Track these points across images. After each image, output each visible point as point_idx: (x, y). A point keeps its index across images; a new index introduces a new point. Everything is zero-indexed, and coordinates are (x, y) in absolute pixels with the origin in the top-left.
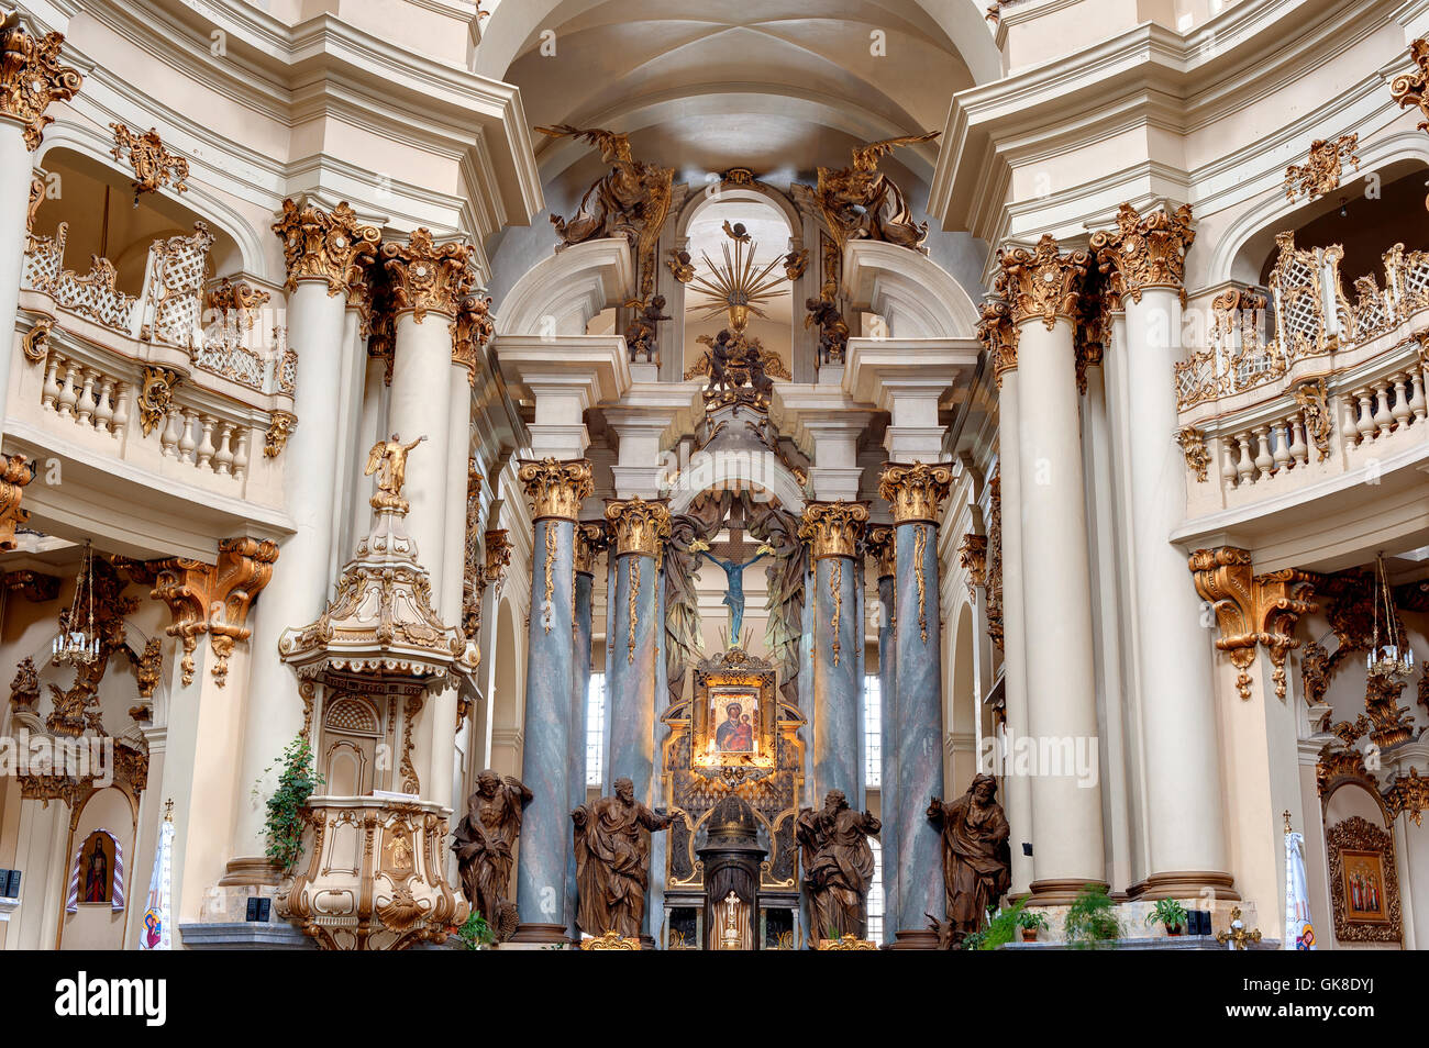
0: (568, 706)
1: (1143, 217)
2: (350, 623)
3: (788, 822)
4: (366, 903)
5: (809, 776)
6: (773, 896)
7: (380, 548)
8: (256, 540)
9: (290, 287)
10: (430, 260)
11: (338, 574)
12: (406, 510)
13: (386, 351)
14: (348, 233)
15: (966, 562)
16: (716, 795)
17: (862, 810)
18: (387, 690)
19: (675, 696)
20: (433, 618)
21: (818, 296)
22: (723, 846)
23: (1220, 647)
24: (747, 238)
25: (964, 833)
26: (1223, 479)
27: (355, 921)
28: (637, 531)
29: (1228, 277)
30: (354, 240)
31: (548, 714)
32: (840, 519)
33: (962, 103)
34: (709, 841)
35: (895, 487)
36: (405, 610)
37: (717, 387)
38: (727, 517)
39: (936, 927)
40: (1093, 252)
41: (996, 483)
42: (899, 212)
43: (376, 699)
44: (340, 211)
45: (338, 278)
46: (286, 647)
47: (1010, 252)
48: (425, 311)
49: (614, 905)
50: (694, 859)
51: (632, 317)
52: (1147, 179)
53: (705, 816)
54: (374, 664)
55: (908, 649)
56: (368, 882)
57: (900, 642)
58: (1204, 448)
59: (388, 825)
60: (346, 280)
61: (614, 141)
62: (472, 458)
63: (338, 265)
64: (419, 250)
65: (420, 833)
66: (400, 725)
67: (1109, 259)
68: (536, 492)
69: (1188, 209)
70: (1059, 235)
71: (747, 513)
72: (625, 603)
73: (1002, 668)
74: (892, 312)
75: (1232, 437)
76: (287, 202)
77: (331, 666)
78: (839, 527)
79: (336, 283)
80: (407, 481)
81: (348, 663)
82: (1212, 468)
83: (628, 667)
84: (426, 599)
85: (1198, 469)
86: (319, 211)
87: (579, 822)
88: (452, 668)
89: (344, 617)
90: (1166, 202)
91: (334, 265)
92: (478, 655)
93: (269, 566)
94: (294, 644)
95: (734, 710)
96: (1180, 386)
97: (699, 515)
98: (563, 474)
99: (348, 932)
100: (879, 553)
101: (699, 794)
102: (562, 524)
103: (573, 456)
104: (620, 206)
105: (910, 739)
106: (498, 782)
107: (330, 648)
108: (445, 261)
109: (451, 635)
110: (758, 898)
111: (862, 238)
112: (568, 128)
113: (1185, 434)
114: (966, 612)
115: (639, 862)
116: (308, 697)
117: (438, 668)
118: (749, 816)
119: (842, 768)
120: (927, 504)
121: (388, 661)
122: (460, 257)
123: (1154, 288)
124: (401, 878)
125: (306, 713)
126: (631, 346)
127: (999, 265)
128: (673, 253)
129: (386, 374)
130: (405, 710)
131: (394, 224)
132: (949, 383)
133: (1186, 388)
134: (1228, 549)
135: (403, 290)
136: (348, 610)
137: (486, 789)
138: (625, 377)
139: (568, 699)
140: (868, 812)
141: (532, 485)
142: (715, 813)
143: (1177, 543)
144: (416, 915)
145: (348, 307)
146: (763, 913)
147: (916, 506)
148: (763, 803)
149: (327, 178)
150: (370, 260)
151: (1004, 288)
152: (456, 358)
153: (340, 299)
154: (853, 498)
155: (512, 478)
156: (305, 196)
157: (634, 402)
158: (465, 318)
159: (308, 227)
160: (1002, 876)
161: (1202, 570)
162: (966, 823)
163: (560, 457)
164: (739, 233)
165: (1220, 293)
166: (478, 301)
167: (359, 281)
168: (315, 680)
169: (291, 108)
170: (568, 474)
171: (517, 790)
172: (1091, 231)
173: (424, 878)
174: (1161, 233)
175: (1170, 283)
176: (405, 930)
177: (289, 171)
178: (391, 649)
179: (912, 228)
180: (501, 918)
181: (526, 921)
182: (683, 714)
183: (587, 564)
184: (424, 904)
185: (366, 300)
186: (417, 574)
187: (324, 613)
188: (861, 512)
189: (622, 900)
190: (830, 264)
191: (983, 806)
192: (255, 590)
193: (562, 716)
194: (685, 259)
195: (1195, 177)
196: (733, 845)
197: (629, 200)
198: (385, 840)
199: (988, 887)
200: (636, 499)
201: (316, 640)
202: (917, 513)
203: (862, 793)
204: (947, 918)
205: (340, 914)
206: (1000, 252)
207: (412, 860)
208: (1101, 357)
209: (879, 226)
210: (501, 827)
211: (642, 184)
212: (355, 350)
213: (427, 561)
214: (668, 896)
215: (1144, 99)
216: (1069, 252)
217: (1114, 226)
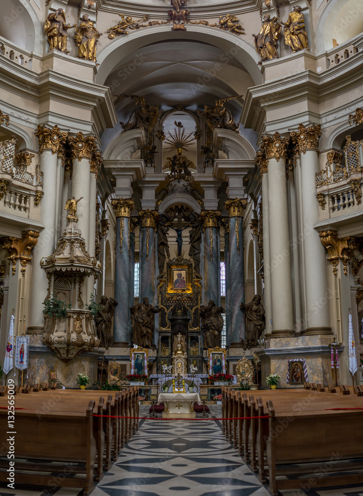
0: (128, 275)
1: (306, 128)
2: (61, 256)
3: (197, 310)
4: (69, 340)
5: (203, 295)
6: (192, 332)
7: (70, 233)
8: (33, 231)
9: (40, 152)
10: (83, 142)
11: (57, 241)
12: (77, 220)
13: (70, 169)
14: (58, 135)
15: (251, 228)
16: (174, 302)
17: (220, 306)
18: (73, 276)
19: (161, 271)
20: (87, 254)
21: (205, 145)
22: (177, 318)
23: (328, 260)
24: (182, 126)
25: (251, 313)
26: (330, 209)
27: (66, 346)
28: (149, 220)
29: (331, 147)
30: (59, 136)
31: (122, 278)
32: (212, 215)
33: (250, 91)
34: (172, 316)
35: (229, 206)
36: (78, 252)
37: (173, 174)
38: (177, 214)
39: (243, 341)
40: (291, 138)
41: (261, 204)
42: (230, 120)
43: (70, 278)
44: (55, 128)
45: (55, 149)
46: (43, 263)
47: (266, 137)
48: (81, 158)
49: (143, 336)
50: (167, 321)
51: (146, 152)
52: (307, 116)
53: (171, 308)
54: (69, 268)
55: (234, 256)
56: (69, 334)
57: (231, 255)
58: (324, 200)
59: (74, 317)
60: (57, 149)
61: (139, 99)
62: (97, 198)
63: (55, 145)
64: (79, 139)
65: (84, 319)
66: (77, 287)
67: (296, 140)
68: (117, 209)
69: (320, 126)
70: (280, 132)
71: (183, 214)
72: (145, 242)
73: (263, 261)
74: (228, 151)
75: (332, 196)
76: (39, 126)
77: (56, 269)
78: (212, 218)
79: (54, 150)
80: (77, 211)
81: (61, 268)
82: (327, 206)
83: (146, 263)
84: (84, 248)
85: (322, 206)
86: (49, 129)
87: (132, 311)
88: (93, 269)
89: (59, 254)
90: (313, 124)
91: (53, 144)
92: (100, 265)
93: (37, 239)
94: (45, 262)
95: (180, 275)
96: (317, 180)
97: (168, 214)
98: (125, 203)
99: (64, 349)
100: (224, 226)
101: (169, 302)
102: (125, 219)
103: (128, 197)
104: (142, 118)
105: (234, 285)
106: (107, 299)
107: (56, 264)
108: (88, 142)
109: (92, 259)
110: (188, 333)
111: (218, 128)
112: (125, 95)
113: (318, 195)
114: (252, 242)
115: (151, 323)
116: (49, 278)
117: (88, 270)
118: (184, 308)
119: (213, 293)
120: (239, 211)
121: (73, 268)
122: (92, 140)
123: (309, 150)
124: (79, 333)
125: (49, 283)
126: (146, 162)
127: (262, 141)
128: (159, 131)
129: (70, 176)
130: (79, 282)
131: (72, 131)
132: (246, 173)
133: (319, 180)
134: (330, 230)
135: (75, 151)
136: (61, 252)
137: (103, 301)
138: (144, 171)
139: (128, 273)
140: (221, 307)
141: (115, 207)
142: (174, 307)
143: (316, 229)
144: (84, 344)
145: (58, 157)
146: (189, 338)
147: (236, 212)
148: (189, 304)
149: (51, 118)
150: (65, 142)
151: (264, 148)
152: (91, 170)
153: (56, 155)
154: (216, 209)
155: (109, 203)
156: (44, 125)
157: (147, 179)
158: (94, 158)
159: (45, 134)
160: (263, 325)
161: (323, 237)
162: (252, 310)
163: (124, 198)
164: (179, 125)
165: (329, 152)
166: (98, 153)
167: (61, 149)
168: (51, 273)
169: (39, 98)
170: (127, 203)
171: (113, 302)
172: (291, 131)
173: (86, 333)
174: (311, 133)
175: (314, 148)
176: (81, 348)
177: (39, 117)
178: (74, 264)
179: (234, 125)
180: (109, 340)
181: (116, 341)
182: (164, 277)
183: (133, 231)
184: (86, 341)
185: (63, 154)
186: (81, 240)
187: (53, 253)
188: (219, 213)
189: (146, 334)
190: (209, 134)
191: (257, 304)
192: (33, 246)
193: (126, 279)
194: (162, 133)
195: (322, 116)
196: (180, 317)
197: (144, 116)
198: (74, 322)
199: (258, 329)
200: (148, 210)
201: (51, 261)
202: (236, 214)
203: (220, 299)
204: (246, 338)
205: (61, 344)
206: (262, 137)
207: (82, 328)
208: (293, 169)
209: (224, 124)
210: (108, 313)
211: (148, 111)
212: (60, 170)
213: (84, 236)
214: (160, 333)
215: (307, 92)
216: (284, 137)
217: (297, 130)
